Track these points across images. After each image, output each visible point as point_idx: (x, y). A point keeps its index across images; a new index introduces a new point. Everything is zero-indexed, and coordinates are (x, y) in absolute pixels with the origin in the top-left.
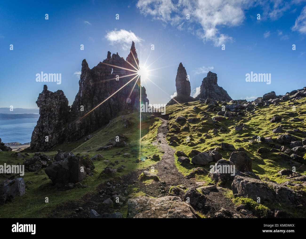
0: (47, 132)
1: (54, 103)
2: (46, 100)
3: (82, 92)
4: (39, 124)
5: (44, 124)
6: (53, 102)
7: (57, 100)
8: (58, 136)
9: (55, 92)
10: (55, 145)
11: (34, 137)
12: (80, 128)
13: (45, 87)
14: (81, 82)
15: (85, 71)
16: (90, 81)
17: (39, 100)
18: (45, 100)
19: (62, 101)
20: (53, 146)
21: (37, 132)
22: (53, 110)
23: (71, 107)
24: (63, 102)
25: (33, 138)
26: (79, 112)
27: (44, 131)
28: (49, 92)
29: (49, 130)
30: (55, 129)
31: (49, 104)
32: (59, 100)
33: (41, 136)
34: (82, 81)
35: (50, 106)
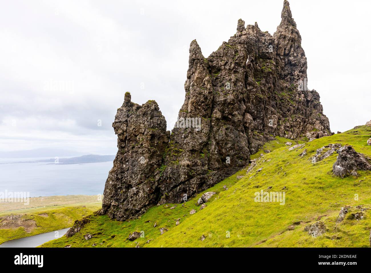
0: (130, 182)
1: (142, 125)
2: (129, 119)
3: (191, 102)
4: (116, 166)
5: (124, 166)
6: (140, 123)
7: (146, 120)
8: (147, 190)
9: (143, 105)
10: (142, 209)
11: (108, 190)
12: (187, 175)
13: (128, 96)
14: (188, 83)
15: (196, 61)
16: (204, 80)
17: (117, 120)
18: (126, 121)
19: (154, 121)
20: (139, 211)
21: (113, 181)
22: (139, 138)
23: (171, 133)
24: (157, 124)
25: (106, 192)
26: (185, 142)
27: (124, 180)
28: (132, 105)
29: (131, 177)
30: (143, 175)
31: (133, 127)
32: (150, 119)
33: (119, 188)
34: (190, 81)
35: (135, 132)
